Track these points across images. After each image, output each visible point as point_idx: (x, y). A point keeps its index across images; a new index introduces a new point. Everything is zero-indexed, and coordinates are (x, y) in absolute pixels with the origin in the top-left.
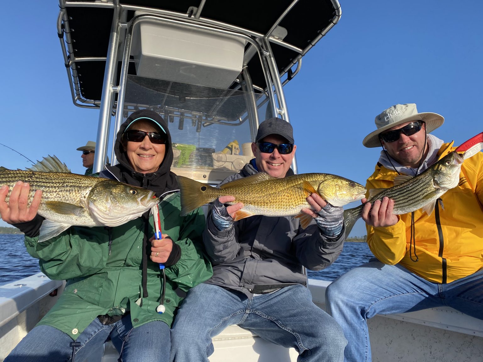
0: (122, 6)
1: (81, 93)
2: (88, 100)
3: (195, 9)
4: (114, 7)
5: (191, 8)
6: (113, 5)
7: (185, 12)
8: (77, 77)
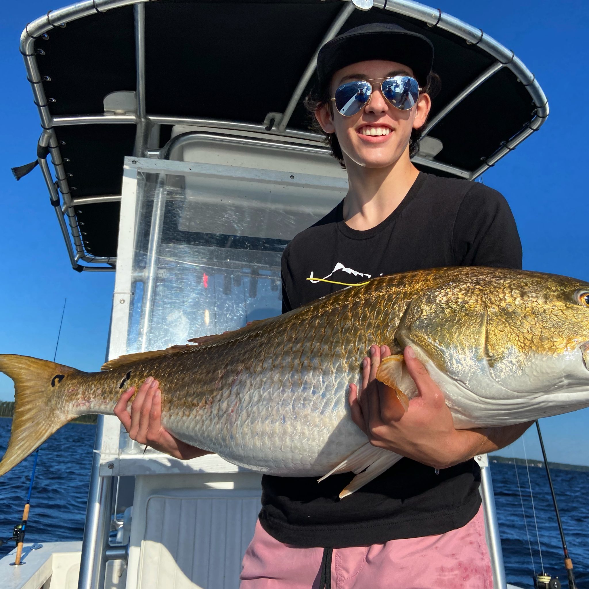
0: (151, 118)
1: (85, 248)
2: (97, 258)
3: (277, 116)
4: (136, 122)
5: (270, 115)
6: (134, 118)
7: (260, 122)
8: (77, 226)
